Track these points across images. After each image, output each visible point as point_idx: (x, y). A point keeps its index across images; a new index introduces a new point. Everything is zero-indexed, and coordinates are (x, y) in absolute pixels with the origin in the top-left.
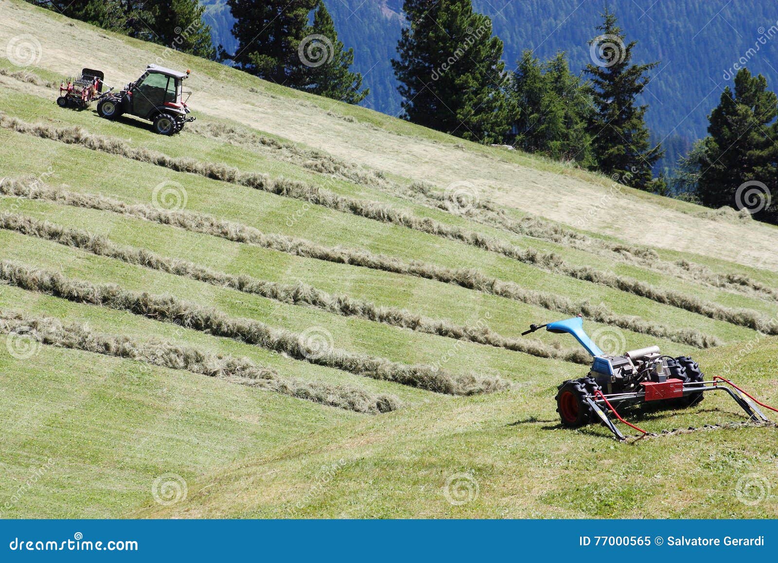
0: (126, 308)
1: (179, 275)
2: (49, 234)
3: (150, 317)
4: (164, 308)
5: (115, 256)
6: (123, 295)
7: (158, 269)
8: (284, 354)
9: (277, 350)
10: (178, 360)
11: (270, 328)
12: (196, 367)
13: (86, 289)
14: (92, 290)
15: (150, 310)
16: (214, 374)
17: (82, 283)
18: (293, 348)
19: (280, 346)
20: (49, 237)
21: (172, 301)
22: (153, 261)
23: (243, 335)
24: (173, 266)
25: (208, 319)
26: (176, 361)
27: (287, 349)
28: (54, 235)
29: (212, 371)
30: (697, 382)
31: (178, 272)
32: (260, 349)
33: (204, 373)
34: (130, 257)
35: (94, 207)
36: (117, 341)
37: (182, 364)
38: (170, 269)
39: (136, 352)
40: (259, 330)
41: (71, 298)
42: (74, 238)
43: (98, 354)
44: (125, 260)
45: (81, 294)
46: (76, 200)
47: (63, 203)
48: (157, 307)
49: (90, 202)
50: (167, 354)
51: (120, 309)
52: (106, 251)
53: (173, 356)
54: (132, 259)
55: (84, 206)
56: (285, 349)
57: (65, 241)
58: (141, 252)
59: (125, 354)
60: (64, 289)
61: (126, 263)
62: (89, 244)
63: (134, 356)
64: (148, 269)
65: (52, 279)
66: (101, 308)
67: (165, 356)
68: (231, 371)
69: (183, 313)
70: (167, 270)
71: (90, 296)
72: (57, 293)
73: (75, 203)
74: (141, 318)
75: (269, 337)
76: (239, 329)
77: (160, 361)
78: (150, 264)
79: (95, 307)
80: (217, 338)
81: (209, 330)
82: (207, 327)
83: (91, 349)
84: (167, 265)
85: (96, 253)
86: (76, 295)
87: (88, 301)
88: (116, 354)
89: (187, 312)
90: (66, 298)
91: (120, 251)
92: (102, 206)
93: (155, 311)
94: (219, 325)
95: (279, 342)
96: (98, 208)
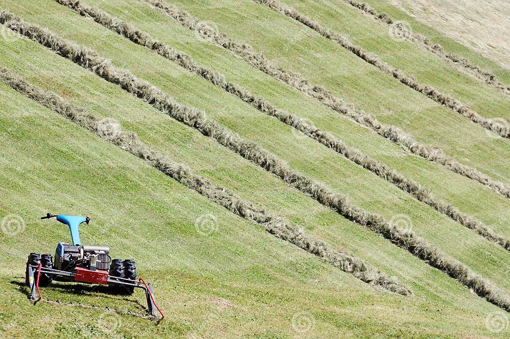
0: (381, 233)
1: (469, 228)
2: (394, 180)
3: (393, 242)
4: (404, 239)
5: (431, 205)
6: (382, 223)
7: (456, 220)
8: (472, 291)
9: (468, 286)
10: (348, 266)
11: (469, 270)
12: (358, 274)
13: (359, 214)
14: (362, 214)
15: (394, 238)
16: (368, 282)
17: (358, 208)
18: (479, 288)
19: (471, 284)
20: (392, 181)
21: (411, 236)
22: (455, 215)
23: (449, 270)
24: (467, 221)
25: (430, 254)
26: (346, 267)
27: (475, 287)
28: (397, 181)
29: (367, 279)
30: (129, 279)
31: (469, 226)
32: (457, 282)
33: (362, 279)
34: (441, 208)
35: (468, 176)
36: (316, 244)
37: (350, 270)
38: (464, 223)
39: (324, 254)
40: (461, 270)
41: (347, 216)
42: (408, 186)
43: (300, 249)
44: (437, 209)
45: (354, 216)
46: (457, 168)
47: (448, 168)
48: (400, 237)
49: (466, 172)
50: (344, 261)
51: (377, 232)
52: (426, 200)
53: (347, 263)
54: (442, 210)
55: (461, 174)
56: (474, 287)
57: (402, 187)
58: (449, 207)
59: (317, 253)
60: (344, 209)
61: (436, 211)
62: (417, 192)
63: (322, 256)
64: (449, 219)
65: (339, 201)
66: (364, 228)
67: (342, 262)
68: (380, 283)
69: (415, 245)
70: (462, 223)
71: (359, 218)
72: (340, 211)
73: (456, 171)
74: (388, 241)
75: (466, 276)
76: (448, 266)
77: (338, 264)
78: (452, 216)
79: (360, 226)
80: (432, 268)
81: (428, 261)
82: (428, 259)
83: (298, 244)
84: (463, 219)
85: (419, 199)
86: (350, 215)
87: (357, 222)
88: (312, 252)
89: (418, 245)
90: (344, 215)
91: (435, 202)
92: (473, 176)
93: (398, 239)
94: (436, 260)
95: (471, 281)
96: (470, 177)
